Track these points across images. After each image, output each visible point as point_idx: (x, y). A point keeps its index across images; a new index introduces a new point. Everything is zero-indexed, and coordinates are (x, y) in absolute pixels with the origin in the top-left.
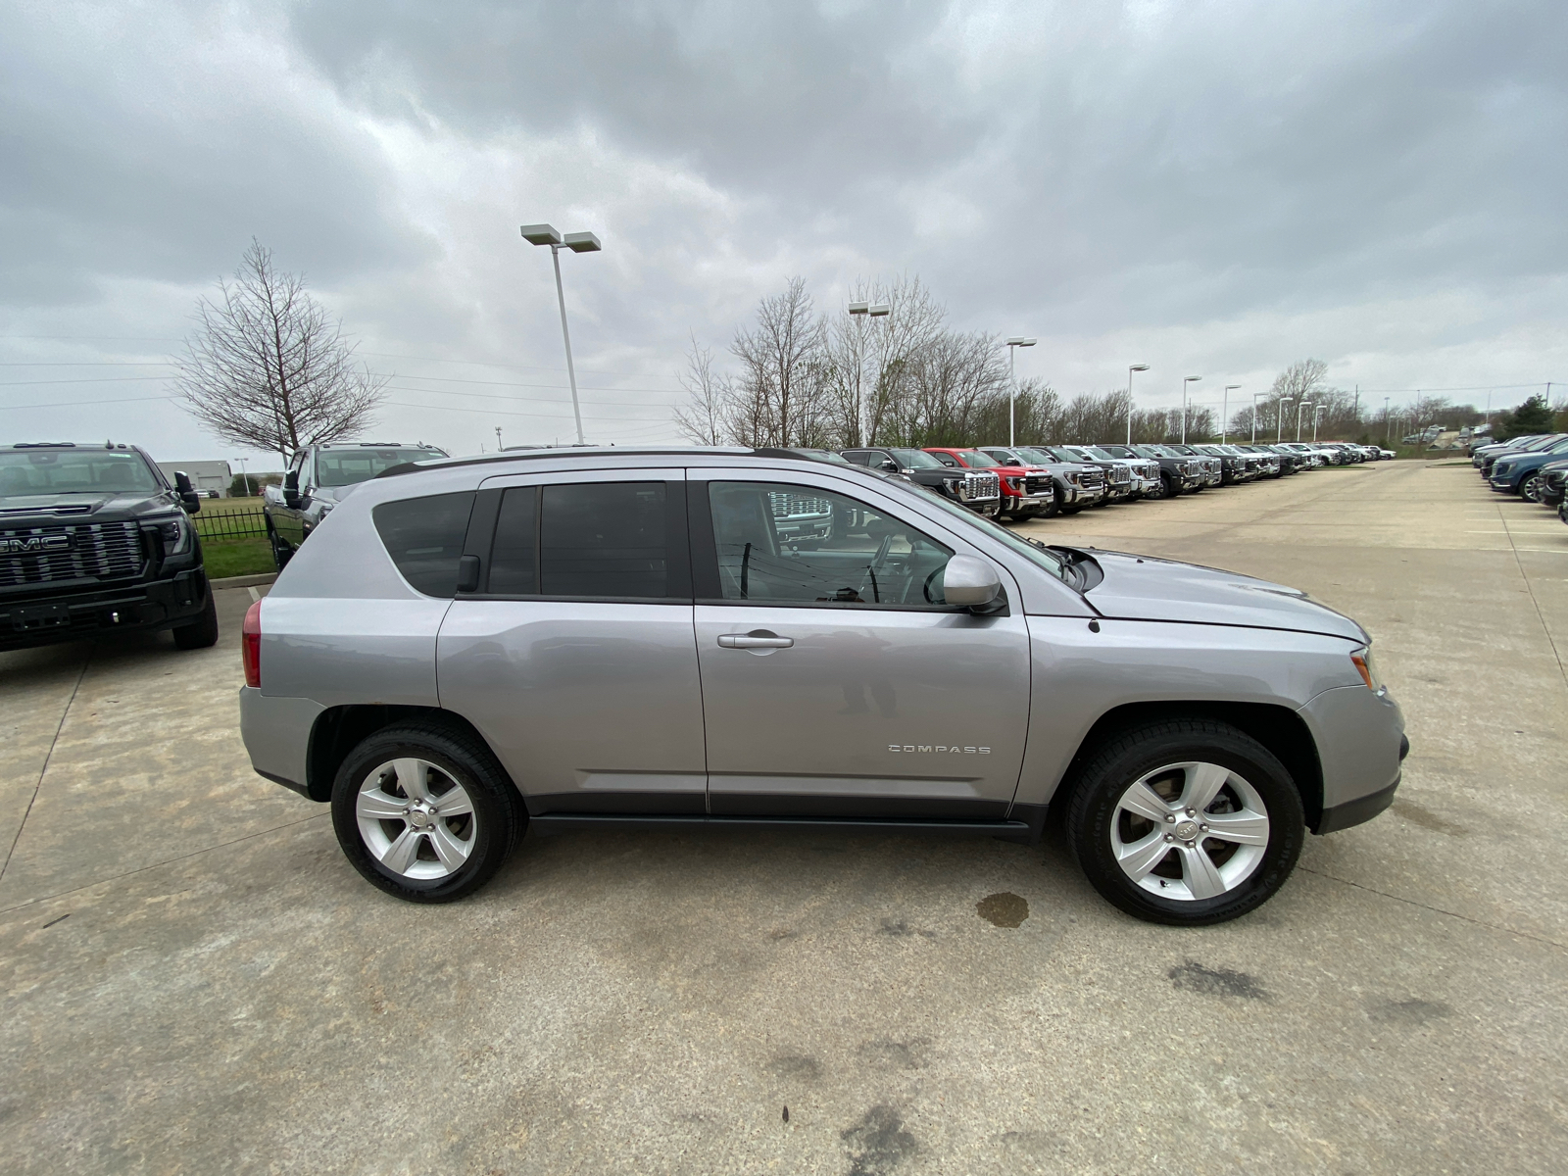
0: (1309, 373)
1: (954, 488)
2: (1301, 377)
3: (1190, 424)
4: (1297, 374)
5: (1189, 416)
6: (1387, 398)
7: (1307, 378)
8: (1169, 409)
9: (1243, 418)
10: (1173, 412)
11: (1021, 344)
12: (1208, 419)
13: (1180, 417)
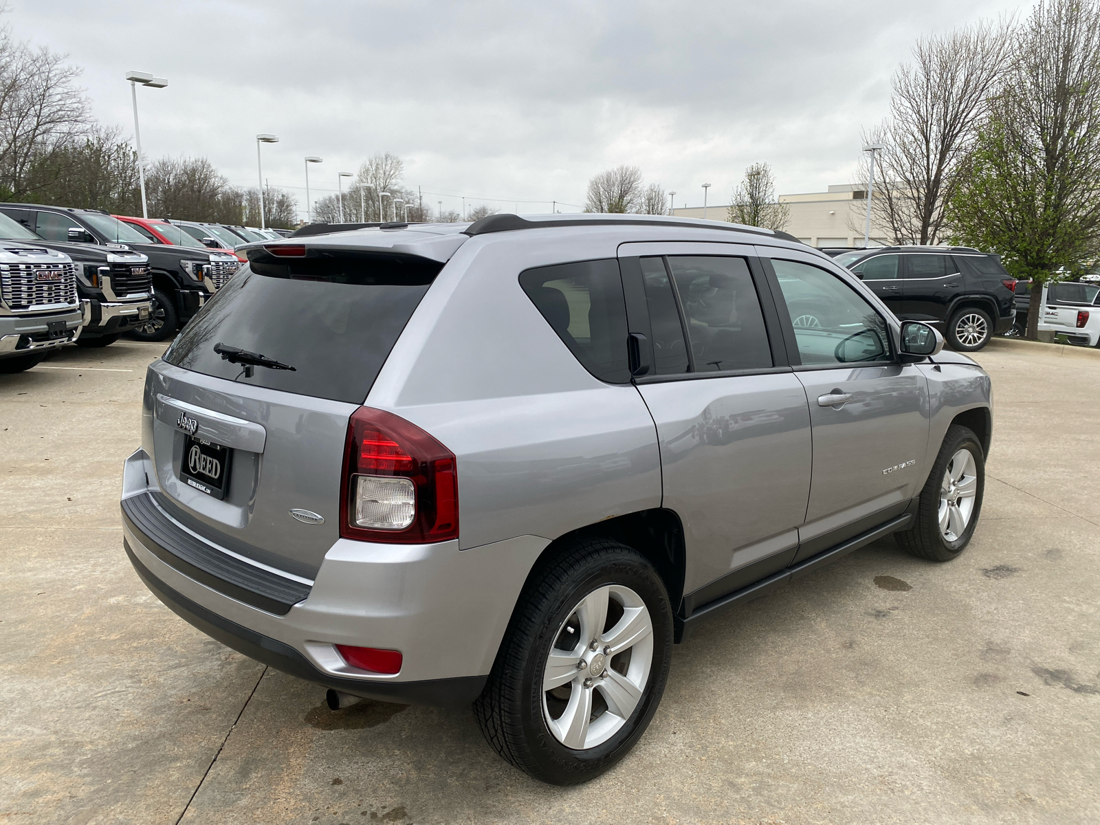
0: (388, 168)
1: (197, 275)
2: (381, 171)
3: (270, 211)
4: (377, 168)
5: (268, 201)
6: (440, 202)
7: (387, 173)
8: (245, 189)
9: (325, 208)
10: (250, 193)
11: (147, 83)
12: (288, 206)
13: (258, 200)
